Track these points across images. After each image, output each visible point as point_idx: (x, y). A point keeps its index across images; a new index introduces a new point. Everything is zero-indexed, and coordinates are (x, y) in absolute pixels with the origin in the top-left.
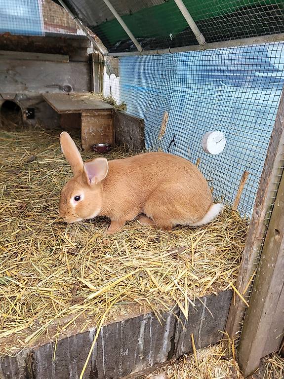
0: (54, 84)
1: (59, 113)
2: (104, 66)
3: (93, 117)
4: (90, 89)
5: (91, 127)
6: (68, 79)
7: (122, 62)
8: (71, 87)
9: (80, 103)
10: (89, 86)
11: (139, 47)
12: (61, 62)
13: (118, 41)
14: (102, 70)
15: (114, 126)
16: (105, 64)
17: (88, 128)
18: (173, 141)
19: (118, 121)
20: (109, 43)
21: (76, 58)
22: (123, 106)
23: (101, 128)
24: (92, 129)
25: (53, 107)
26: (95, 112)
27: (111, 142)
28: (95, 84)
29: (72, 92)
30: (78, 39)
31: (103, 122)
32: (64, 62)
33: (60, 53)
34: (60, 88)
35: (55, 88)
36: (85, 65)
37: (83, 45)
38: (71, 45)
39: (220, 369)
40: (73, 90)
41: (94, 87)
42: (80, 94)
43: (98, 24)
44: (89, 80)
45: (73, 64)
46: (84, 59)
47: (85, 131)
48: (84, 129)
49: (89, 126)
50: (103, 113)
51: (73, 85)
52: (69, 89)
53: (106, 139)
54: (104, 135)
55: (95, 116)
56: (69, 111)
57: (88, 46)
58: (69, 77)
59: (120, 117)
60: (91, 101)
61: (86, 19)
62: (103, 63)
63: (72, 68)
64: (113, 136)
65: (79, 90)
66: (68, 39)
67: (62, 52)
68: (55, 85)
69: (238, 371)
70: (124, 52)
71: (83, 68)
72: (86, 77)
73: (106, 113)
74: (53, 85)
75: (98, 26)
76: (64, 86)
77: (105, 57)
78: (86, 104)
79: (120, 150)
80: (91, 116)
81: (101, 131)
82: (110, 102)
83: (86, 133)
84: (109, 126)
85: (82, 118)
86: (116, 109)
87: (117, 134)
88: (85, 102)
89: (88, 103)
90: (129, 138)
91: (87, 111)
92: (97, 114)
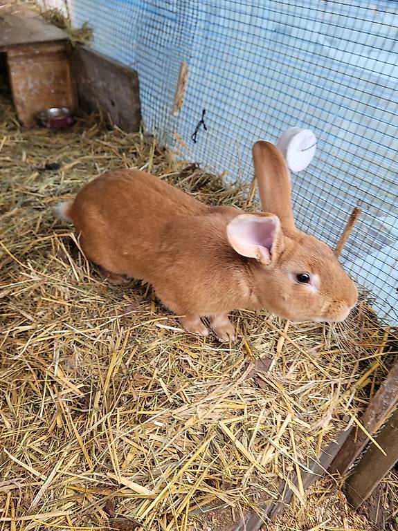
3: (30, 58)
5: (30, 79)
15: (75, 74)
17: (24, 82)
18: (202, 121)
19: (81, 63)
22: (86, 31)
23: (49, 79)
24: (33, 82)
26: (32, 49)
27: (71, 104)
31: (52, 66)
39: (323, 509)
47: (20, 88)
49: (25, 78)
50: (49, 50)
53: (61, 99)
54: (57, 92)
55: (33, 56)
59: (84, 57)
60: (16, 17)
64: (73, 92)
69: (346, 505)
73: (54, 49)
78: (10, 30)
79: (93, 124)
80: (26, 57)
81: (50, 85)
82: (57, 20)
83: (22, 90)
84: (63, 74)
85: (10, 63)
86: (73, 40)
87: (81, 89)
88: (6, 23)
89: (11, 24)
90: (108, 102)
91: (18, 46)
92: (37, 52)
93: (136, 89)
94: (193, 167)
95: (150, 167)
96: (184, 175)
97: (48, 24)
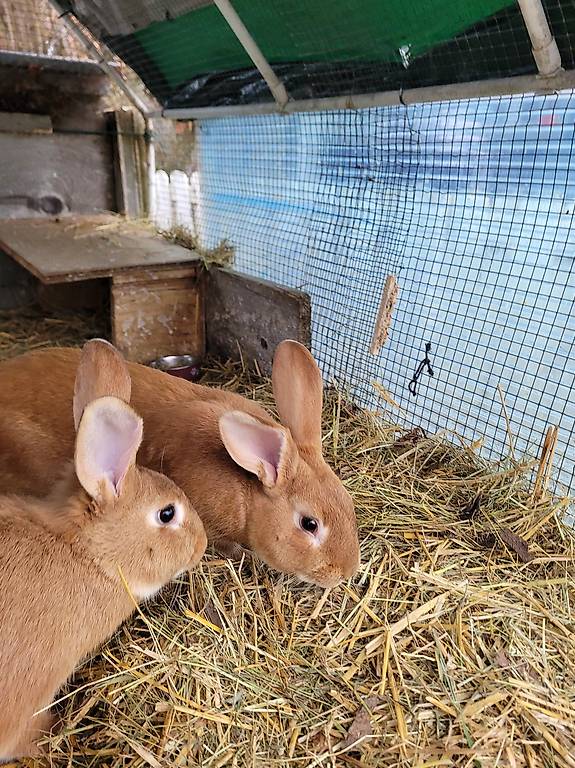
0: (11, 193)
1: (48, 281)
2: (148, 143)
3: (144, 286)
4: (115, 205)
5: (141, 314)
6: (51, 180)
7: (208, 134)
8: (62, 200)
9: (101, 247)
10: (110, 196)
11: (279, 91)
12: (30, 134)
13: (199, 77)
14: (144, 155)
15: (205, 307)
16: (152, 139)
17: (132, 319)
18: (426, 361)
19: (217, 293)
20: (165, 82)
21: (73, 124)
22: (225, 250)
23: (168, 315)
24: (144, 319)
25: (21, 262)
26: (148, 273)
27: (196, 349)
28: (126, 190)
29: (65, 214)
30: (76, 73)
31: (173, 297)
32: (38, 134)
33: (24, 110)
34: (32, 204)
35: (16, 203)
36: (95, 142)
37: (90, 89)
38: (57, 89)
40: (66, 209)
41: (126, 201)
42: (89, 219)
43: (139, 29)
44: (108, 180)
45: (63, 140)
46: (92, 127)
47: (126, 327)
48: (121, 323)
49: (134, 313)
50: (172, 274)
51: (67, 196)
52: (56, 206)
53: (182, 343)
54: (179, 334)
55: (150, 283)
56: (75, 273)
57: (101, 92)
58: (55, 175)
59: (222, 283)
60: (126, 238)
61: (98, 16)
62: (147, 135)
63: (61, 152)
64: (200, 331)
65: (82, 209)
66: (46, 71)
67: (33, 106)
68: (15, 197)
70: (217, 105)
71: (90, 150)
72: (100, 175)
73: (179, 274)
74: (10, 197)
75: (132, 36)
76: (42, 199)
77: (151, 122)
78: (118, 251)
79: (231, 376)
80: (139, 285)
81: (168, 323)
82: (183, 240)
83: (128, 331)
84: (189, 307)
85: (115, 292)
86: (208, 262)
87: (211, 329)
88: (113, 244)
89: (120, 245)
90: (257, 343)
91: (128, 270)
92: (155, 278)
93: (306, 320)
94: (414, 436)
95: (336, 436)
96: (398, 448)
97: (171, 244)
